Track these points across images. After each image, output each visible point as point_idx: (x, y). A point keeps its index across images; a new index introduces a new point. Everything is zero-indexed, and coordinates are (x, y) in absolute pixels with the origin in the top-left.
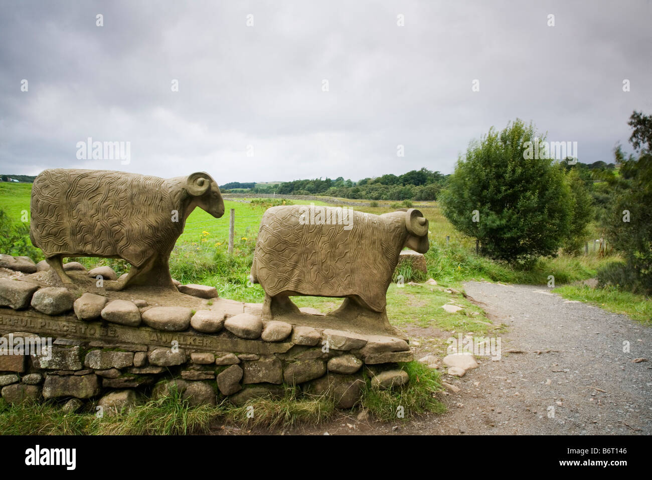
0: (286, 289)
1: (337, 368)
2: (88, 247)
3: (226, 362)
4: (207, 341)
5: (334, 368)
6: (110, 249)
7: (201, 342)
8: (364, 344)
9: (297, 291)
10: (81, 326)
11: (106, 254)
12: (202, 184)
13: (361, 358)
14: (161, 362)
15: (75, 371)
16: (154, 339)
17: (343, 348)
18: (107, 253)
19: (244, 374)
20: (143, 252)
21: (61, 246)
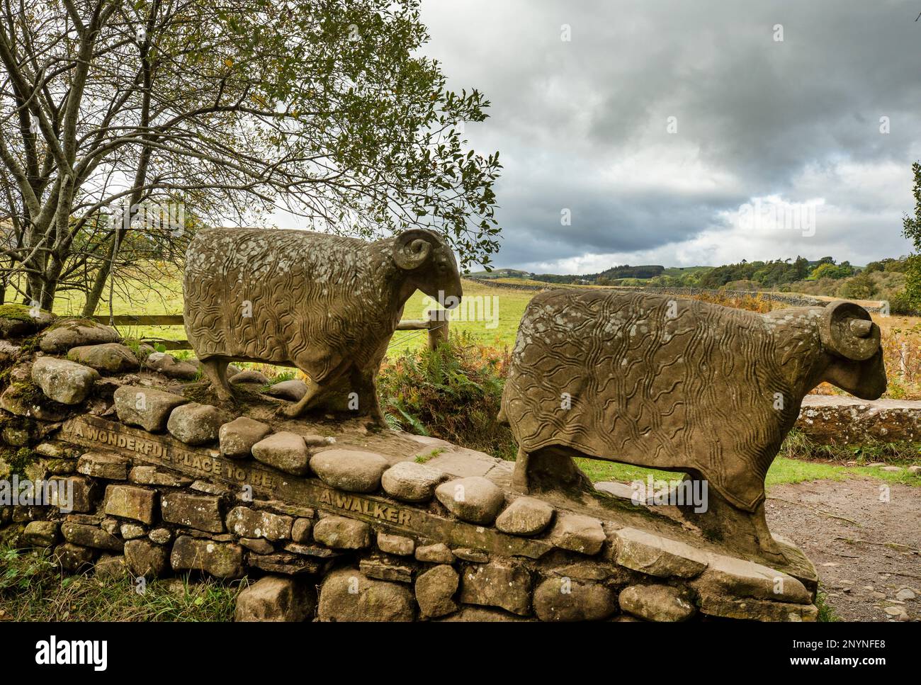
0: (556, 443)
1: (635, 609)
2: (249, 349)
3: (431, 557)
4: (406, 515)
5: (631, 608)
6: (278, 350)
7: (396, 516)
8: (699, 571)
9: (575, 447)
10: (227, 467)
11: (272, 360)
12: (418, 249)
13: (693, 598)
14: (332, 538)
15: (214, 534)
16: (326, 500)
17: (652, 572)
18: (274, 358)
19: (461, 582)
20: (325, 360)
21: (217, 343)
